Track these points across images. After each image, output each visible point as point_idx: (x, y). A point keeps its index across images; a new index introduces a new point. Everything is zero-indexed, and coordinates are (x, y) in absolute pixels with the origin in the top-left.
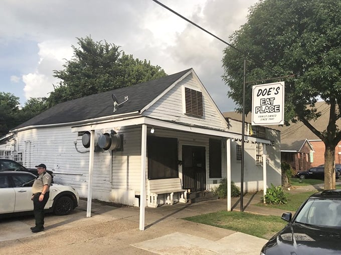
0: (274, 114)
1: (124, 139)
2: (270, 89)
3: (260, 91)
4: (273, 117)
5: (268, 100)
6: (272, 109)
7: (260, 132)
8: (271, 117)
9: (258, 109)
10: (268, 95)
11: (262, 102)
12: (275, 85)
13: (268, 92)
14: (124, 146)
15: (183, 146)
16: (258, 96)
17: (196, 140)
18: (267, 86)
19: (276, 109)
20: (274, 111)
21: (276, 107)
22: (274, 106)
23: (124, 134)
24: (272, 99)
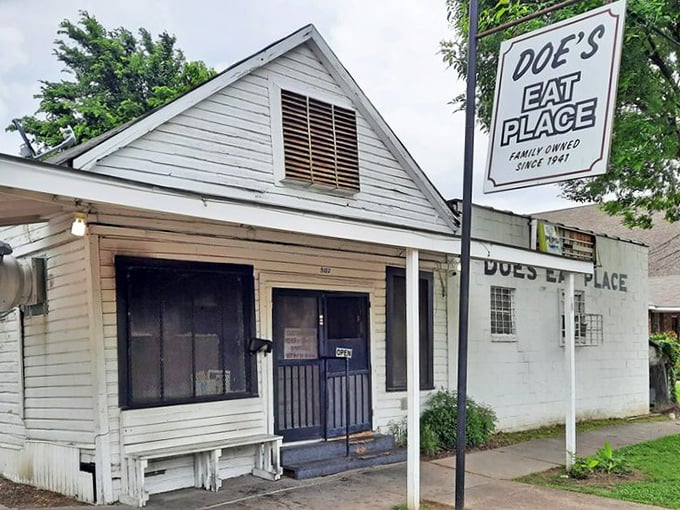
0: (572, 135)
1: (49, 272)
2: (564, 42)
3: (528, 57)
4: (565, 152)
5: (553, 85)
6: (565, 118)
7: (575, 247)
8: (559, 153)
9: (512, 128)
10: (555, 65)
11: (529, 97)
12: (586, 23)
13: (557, 56)
14: (50, 295)
15: (274, 289)
16: (516, 77)
17: (334, 272)
18: (554, 35)
19: (580, 114)
20: (573, 128)
21: (580, 107)
22: (575, 107)
23: (48, 254)
24: (568, 81)
